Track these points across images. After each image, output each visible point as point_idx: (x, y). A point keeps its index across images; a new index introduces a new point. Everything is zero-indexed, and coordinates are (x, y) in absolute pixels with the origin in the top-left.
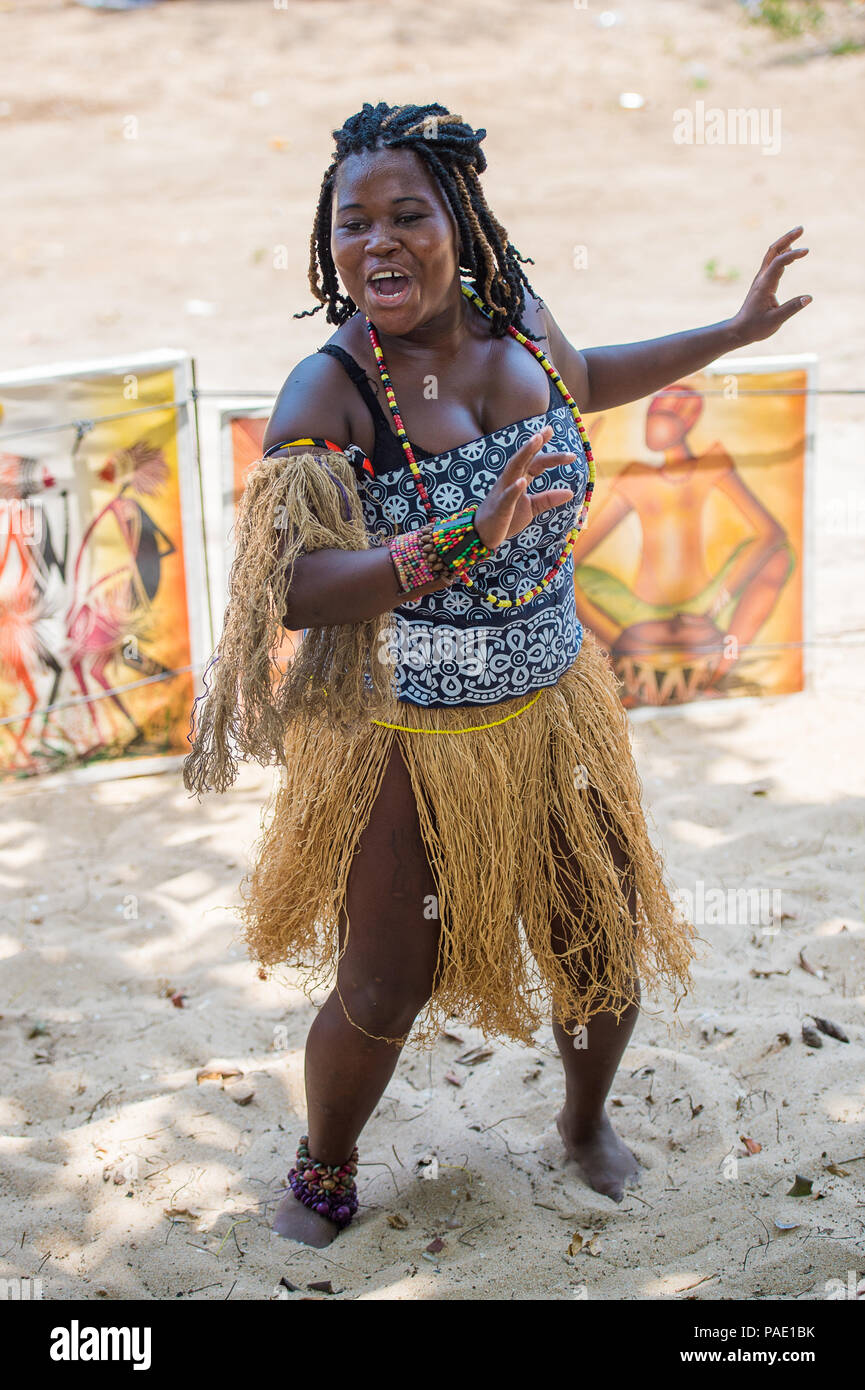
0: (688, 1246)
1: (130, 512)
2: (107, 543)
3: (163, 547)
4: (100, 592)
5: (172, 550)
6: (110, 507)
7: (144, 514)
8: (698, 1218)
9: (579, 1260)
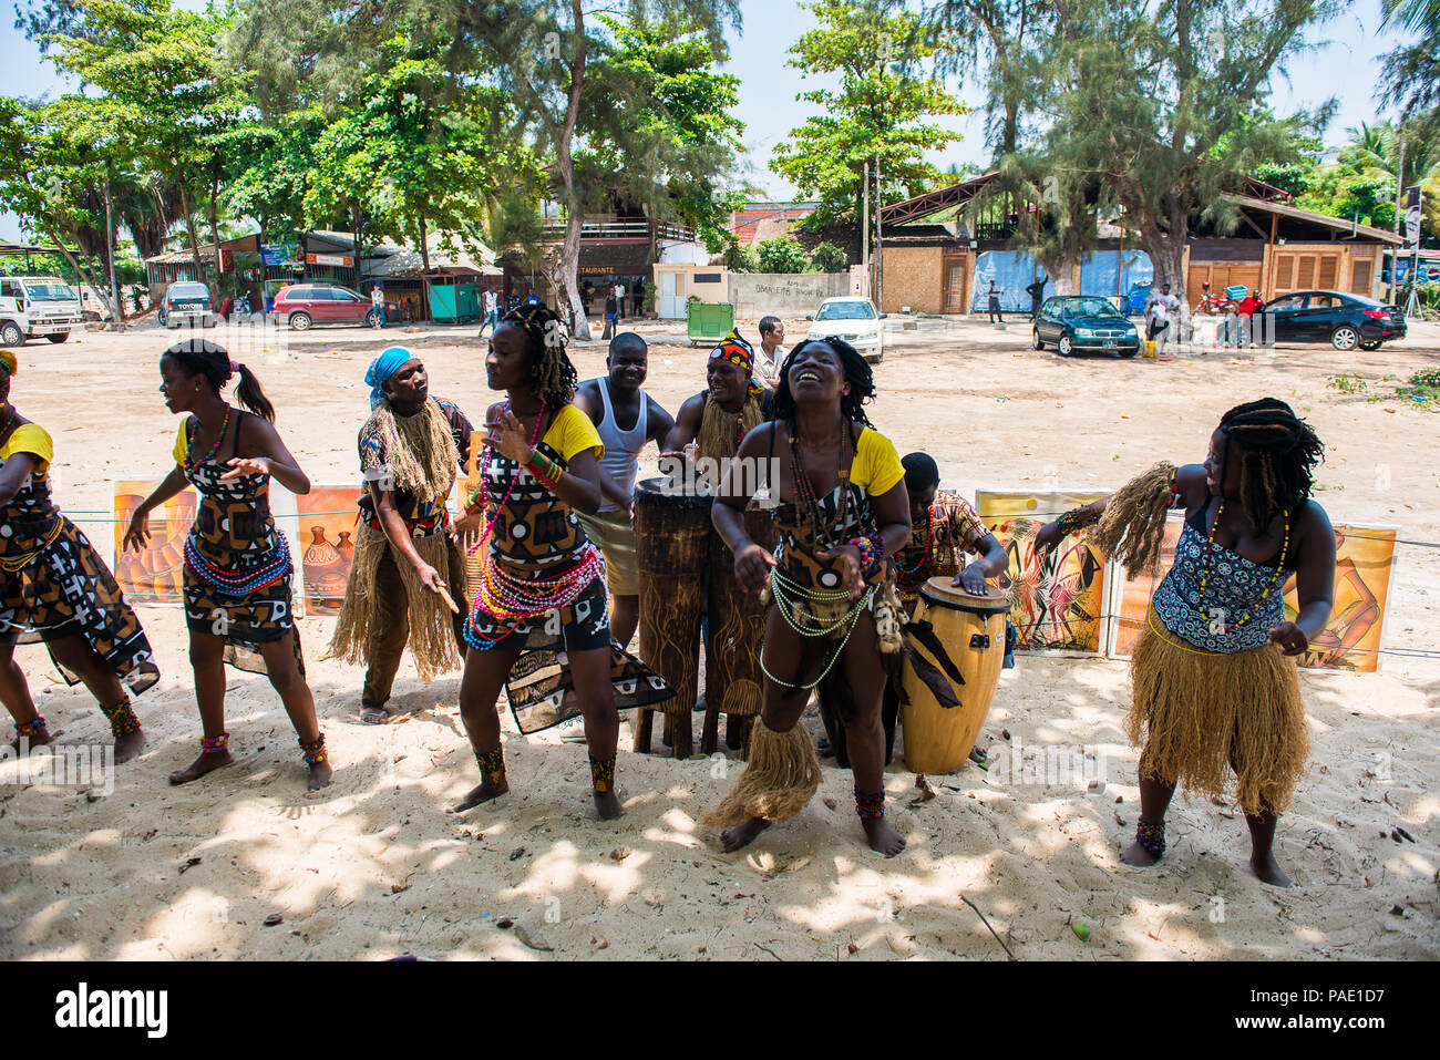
0: (1336, 926)
1: (1083, 551)
2: (1071, 562)
3: (1095, 567)
4: (1066, 581)
5: (1099, 569)
6: (1075, 548)
7: (1088, 551)
8: (1343, 913)
9: (1283, 920)
